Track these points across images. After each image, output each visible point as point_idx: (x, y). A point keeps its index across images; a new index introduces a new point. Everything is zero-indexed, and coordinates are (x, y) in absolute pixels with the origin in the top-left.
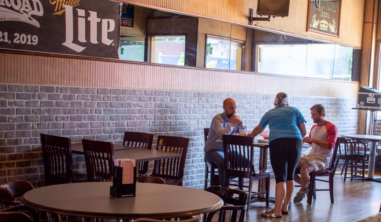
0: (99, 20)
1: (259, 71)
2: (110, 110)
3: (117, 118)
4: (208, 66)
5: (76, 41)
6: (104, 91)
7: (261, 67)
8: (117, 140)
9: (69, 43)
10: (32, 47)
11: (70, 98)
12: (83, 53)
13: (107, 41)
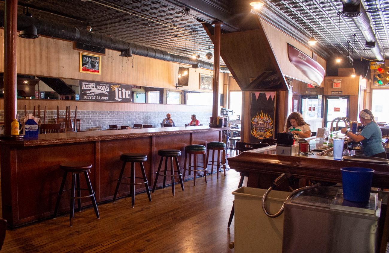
0: (125, 91)
1: (187, 104)
2: (129, 118)
3: (132, 120)
4: (167, 103)
5: (119, 98)
6: (127, 112)
7: (188, 101)
8: (132, 127)
9: (116, 98)
10: (106, 100)
11: (117, 114)
12: (121, 101)
13: (128, 97)
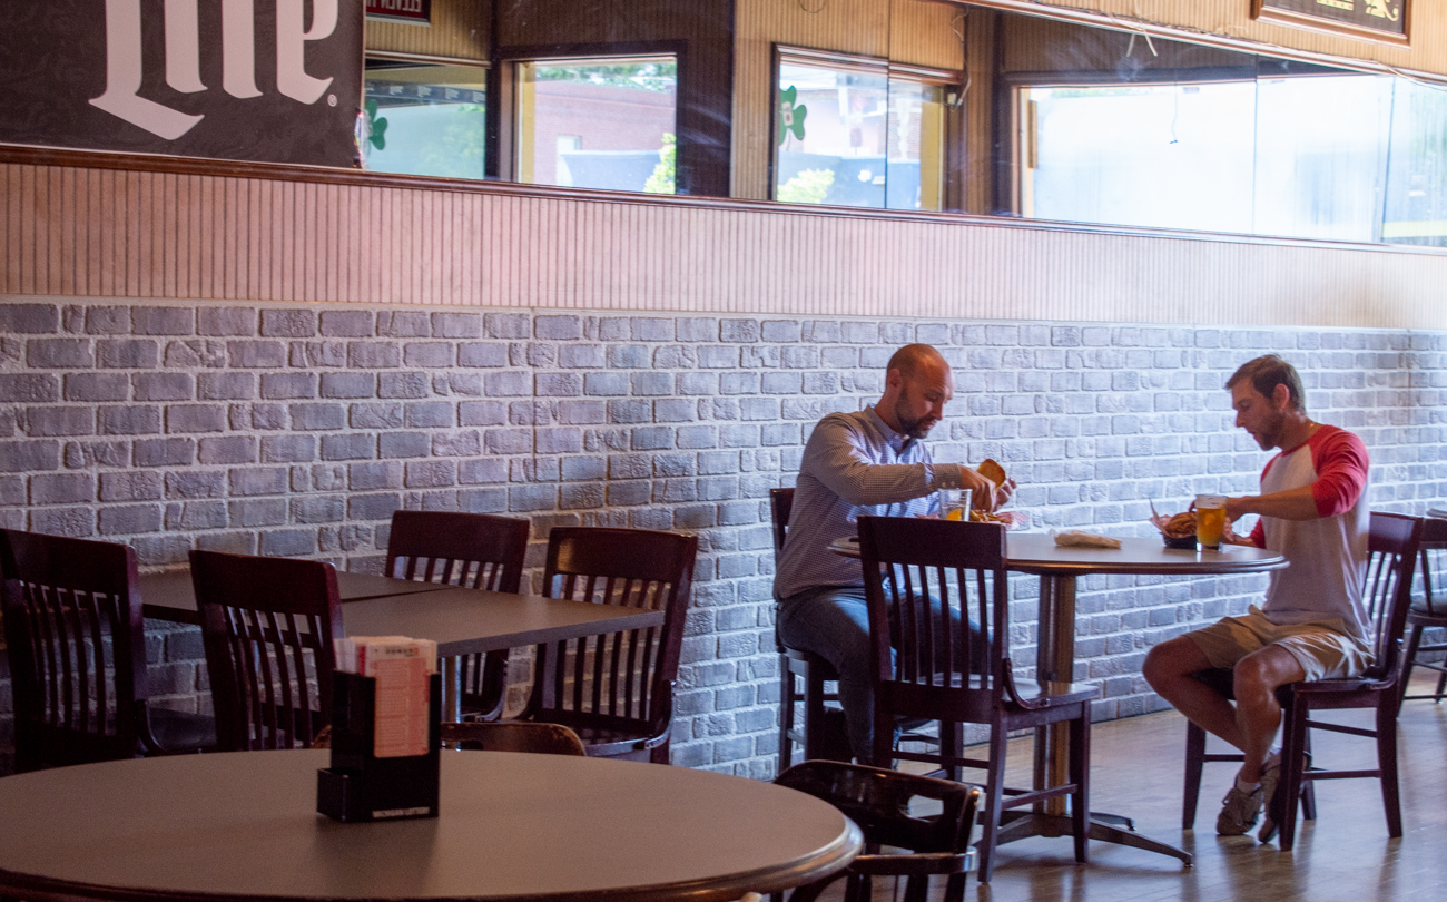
1: (1028, 213)
2: (320, 411)
3: (356, 447)
4: (786, 192)
5: (154, 85)
6: (293, 321)
7: (1038, 192)
8: (360, 552)
9: (121, 97)
11: (132, 355)
12: (189, 141)
13: (300, 85)
